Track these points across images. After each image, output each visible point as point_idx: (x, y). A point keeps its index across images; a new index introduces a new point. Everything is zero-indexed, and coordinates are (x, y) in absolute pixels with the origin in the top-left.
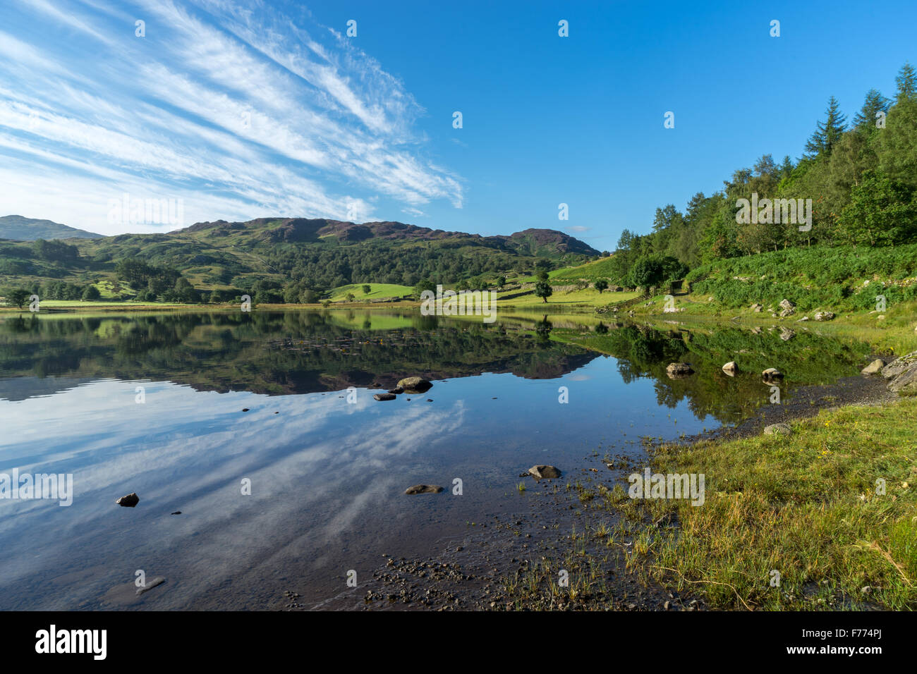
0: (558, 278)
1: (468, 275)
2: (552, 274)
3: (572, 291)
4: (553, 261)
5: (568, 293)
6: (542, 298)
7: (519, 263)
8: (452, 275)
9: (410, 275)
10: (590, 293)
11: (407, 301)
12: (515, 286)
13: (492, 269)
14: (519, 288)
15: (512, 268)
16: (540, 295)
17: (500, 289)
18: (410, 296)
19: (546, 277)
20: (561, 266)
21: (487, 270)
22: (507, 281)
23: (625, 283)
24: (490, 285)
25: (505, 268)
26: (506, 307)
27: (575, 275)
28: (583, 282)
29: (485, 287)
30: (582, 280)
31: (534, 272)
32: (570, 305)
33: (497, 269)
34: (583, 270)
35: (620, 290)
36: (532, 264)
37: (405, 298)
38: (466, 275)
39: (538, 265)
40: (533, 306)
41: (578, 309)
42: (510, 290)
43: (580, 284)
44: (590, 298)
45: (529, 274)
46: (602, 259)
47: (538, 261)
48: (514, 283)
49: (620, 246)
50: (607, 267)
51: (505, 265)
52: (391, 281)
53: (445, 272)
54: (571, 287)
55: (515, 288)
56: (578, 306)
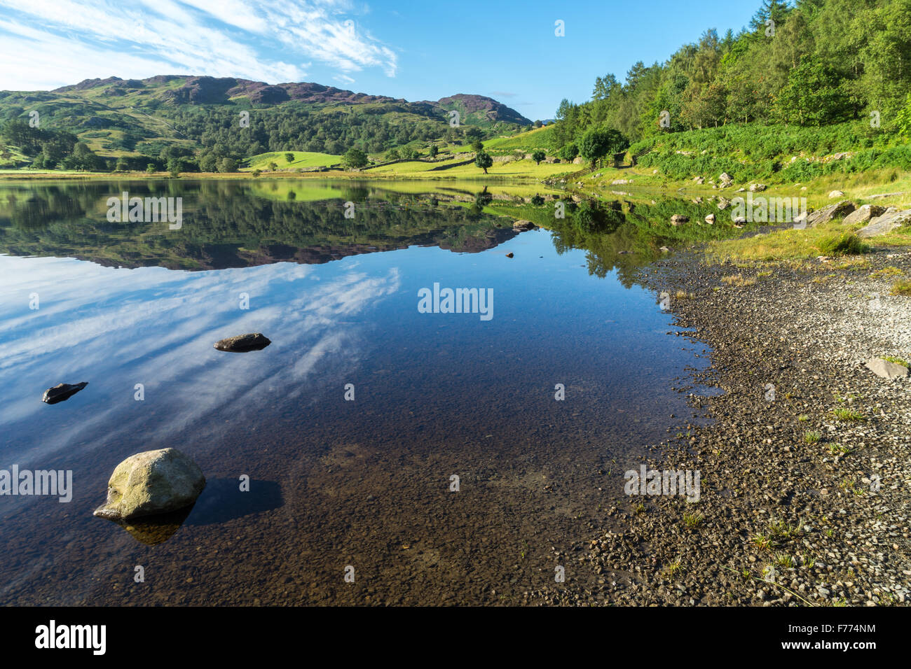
0: (493, 148)
1: (394, 143)
2: (487, 144)
3: (508, 162)
4: (483, 130)
5: (504, 164)
6: (482, 169)
7: (448, 132)
8: (378, 144)
9: (333, 143)
10: (528, 164)
11: (335, 171)
12: (448, 156)
13: (421, 137)
14: (453, 158)
15: (441, 136)
16: (481, 165)
17: (432, 159)
18: (339, 165)
19: (480, 147)
20: (492, 135)
21: (415, 138)
22: (440, 150)
23: (563, 155)
24: (421, 154)
25: (434, 137)
26: (448, 178)
27: (510, 146)
28: (520, 153)
29: (417, 158)
30: (519, 151)
31: (464, 141)
32: (511, 176)
33: (426, 137)
34: (519, 140)
35: (557, 161)
36: (462, 133)
37: (333, 167)
38: (392, 144)
39: (468, 134)
40: (475, 177)
41: (520, 180)
42: (443, 160)
43: (517, 155)
44: (528, 170)
45: (459, 143)
46: (536, 130)
47: (468, 130)
48: (447, 153)
49: (559, 116)
50: (544, 138)
51: (434, 133)
52: (313, 149)
53: (370, 140)
54: (508, 158)
55: (448, 159)
56: (519, 177)
